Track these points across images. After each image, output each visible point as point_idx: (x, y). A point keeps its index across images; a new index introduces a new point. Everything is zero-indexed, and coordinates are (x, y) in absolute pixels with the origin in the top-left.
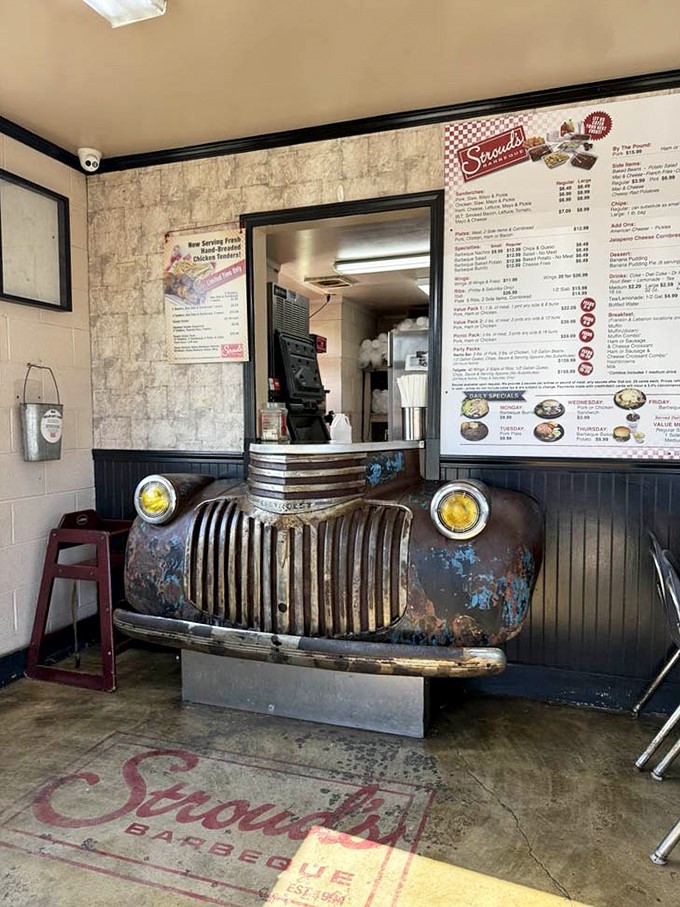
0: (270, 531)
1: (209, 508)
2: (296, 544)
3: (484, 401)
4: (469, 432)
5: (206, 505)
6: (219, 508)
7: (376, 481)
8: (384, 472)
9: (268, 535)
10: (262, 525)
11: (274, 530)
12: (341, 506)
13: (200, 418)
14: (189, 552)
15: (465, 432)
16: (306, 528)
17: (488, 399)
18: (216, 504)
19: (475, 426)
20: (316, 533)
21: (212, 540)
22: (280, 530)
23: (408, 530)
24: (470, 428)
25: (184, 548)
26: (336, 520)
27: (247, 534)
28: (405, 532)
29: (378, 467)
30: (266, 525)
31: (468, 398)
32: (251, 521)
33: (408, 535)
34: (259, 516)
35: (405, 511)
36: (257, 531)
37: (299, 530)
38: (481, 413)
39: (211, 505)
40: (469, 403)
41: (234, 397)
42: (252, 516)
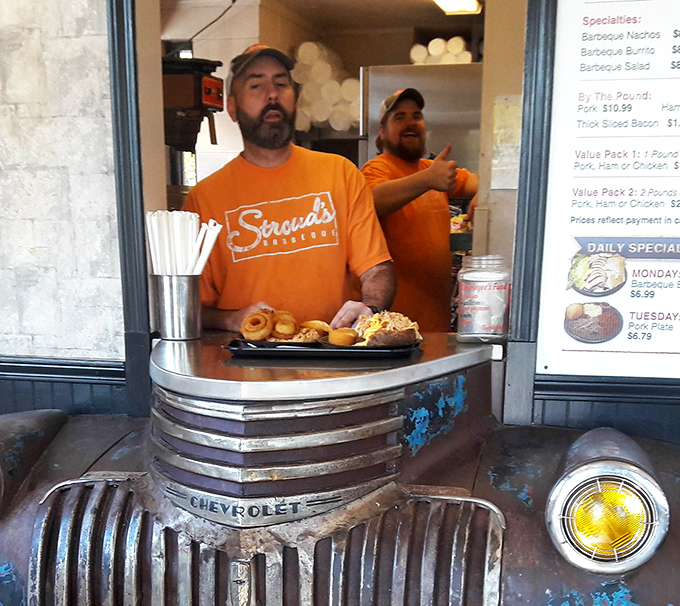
0: (212, 560)
1: (71, 500)
2: (268, 585)
3: (618, 260)
4: (583, 324)
5: (63, 491)
6: (94, 501)
7: (420, 442)
8: (434, 421)
9: (208, 568)
10: (195, 546)
11: (222, 559)
12: (357, 504)
13: (26, 288)
14: (37, 592)
15: (574, 325)
16: (290, 555)
17: (626, 254)
18: (87, 489)
19: (594, 312)
20: (311, 564)
21: (84, 571)
22: (235, 558)
23: (498, 553)
24: (586, 317)
25: (24, 583)
26: (350, 536)
27: (162, 561)
28: (493, 559)
29: (424, 412)
30: (203, 546)
31: (584, 252)
32: (170, 535)
33: (497, 565)
34: (187, 527)
35: (488, 512)
36: (184, 557)
37: (275, 559)
38: (610, 285)
39: (76, 492)
40: (584, 262)
41: (98, 245)
42: (171, 525)
